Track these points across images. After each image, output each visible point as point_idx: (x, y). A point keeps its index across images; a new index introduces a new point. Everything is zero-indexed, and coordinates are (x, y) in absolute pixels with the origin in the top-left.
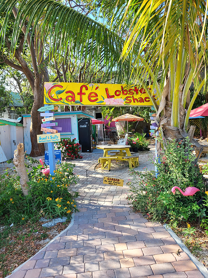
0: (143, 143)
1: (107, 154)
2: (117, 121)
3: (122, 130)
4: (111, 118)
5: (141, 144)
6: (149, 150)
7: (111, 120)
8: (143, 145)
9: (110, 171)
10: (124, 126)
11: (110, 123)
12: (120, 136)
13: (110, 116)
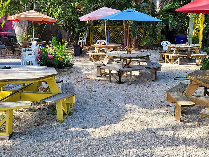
0: (63, 57)
1: (2, 89)
2: (17, 20)
3: (23, 34)
4: (6, 16)
5: (61, 59)
6: (72, 68)
7: (6, 19)
8: (63, 59)
9: (11, 137)
10: (26, 29)
11: (4, 22)
12: (22, 43)
13: (4, 12)
